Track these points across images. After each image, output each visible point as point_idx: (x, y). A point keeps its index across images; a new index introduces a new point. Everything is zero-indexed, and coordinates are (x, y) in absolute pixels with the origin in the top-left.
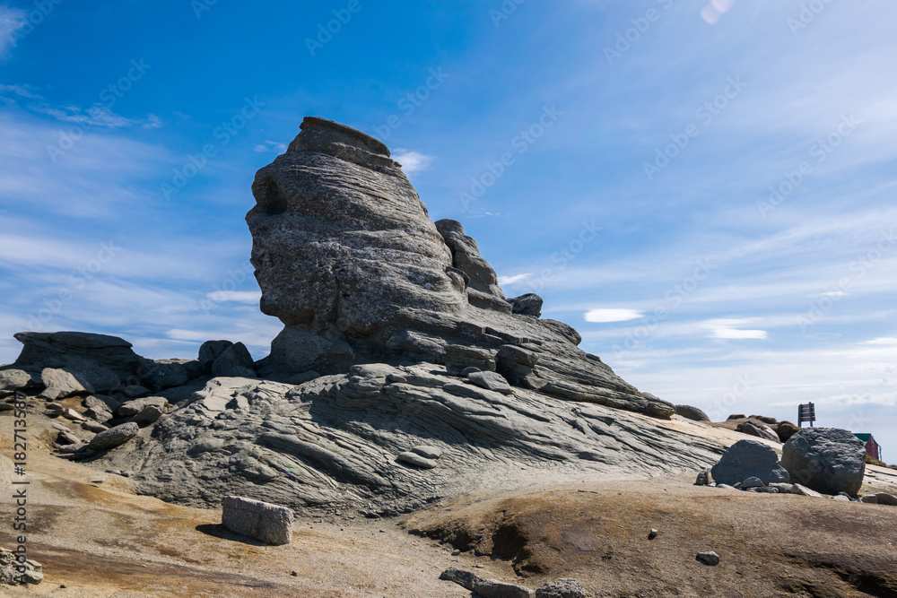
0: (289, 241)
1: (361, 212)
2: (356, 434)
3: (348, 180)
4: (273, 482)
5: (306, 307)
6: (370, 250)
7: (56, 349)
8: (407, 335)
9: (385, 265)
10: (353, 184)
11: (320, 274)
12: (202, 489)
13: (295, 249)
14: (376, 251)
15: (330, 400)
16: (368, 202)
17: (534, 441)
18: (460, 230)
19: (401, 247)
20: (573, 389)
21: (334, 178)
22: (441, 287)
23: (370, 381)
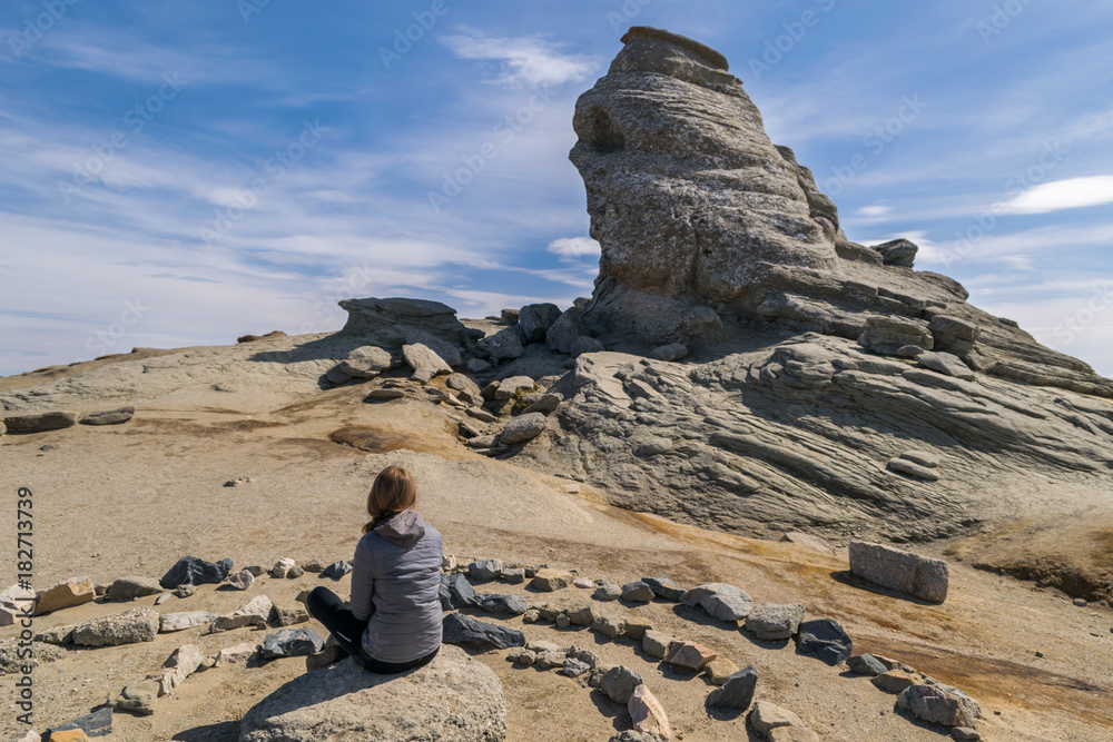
0: (638, 187)
1: (713, 147)
2: (817, 433)
3: (695, 107)
4: (758, 493)
5: (662, 267)
6: (729, 193)
7: (386, 319)
8: (786, 300)
9: (749, 212)
10: (701, 111)
11: (677, 227)
12: (680, 501)
13: (645, 197)
14: (736, 195)
15: (764, 389)
16: (720, 133)
17: (1045, 445)
18: (792, 159)
19: (763, 189)
20: (1031, 371)
21: (681, 105)
22: (815, 238)
23: (813, 367)
